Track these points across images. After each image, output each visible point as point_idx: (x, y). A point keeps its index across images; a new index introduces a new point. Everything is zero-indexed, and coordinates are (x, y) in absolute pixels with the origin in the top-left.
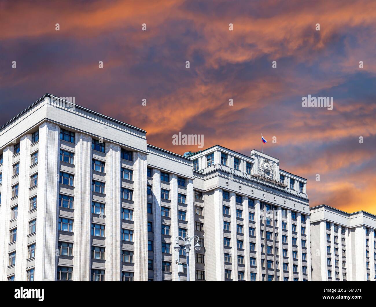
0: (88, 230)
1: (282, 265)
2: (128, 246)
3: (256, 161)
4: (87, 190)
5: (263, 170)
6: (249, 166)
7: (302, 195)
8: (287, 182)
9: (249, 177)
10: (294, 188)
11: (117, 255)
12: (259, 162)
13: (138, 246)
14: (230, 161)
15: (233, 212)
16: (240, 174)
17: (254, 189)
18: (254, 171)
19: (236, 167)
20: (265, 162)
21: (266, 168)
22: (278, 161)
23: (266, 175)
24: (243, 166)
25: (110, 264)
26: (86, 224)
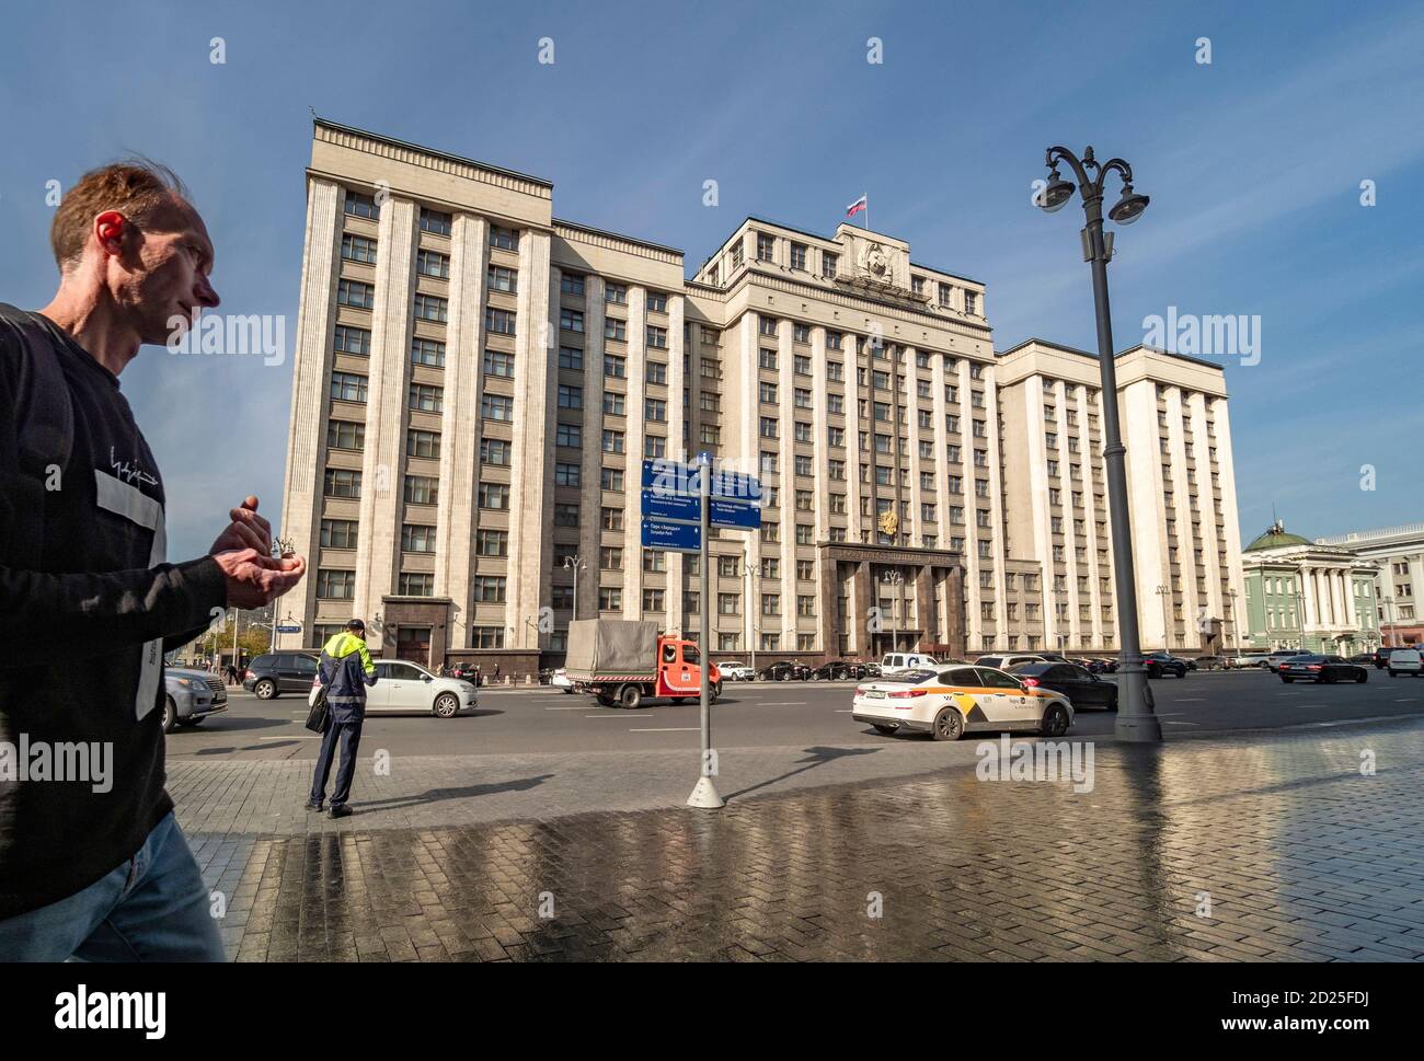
0: (397, 396)
1: (918, 478)
2: (497, 430)
3: (846, 250)
4: (399, 313)
5: (866, 266)
6: (830, 257)
7: (971, 319)
8: (930, 290)
9: (829, 284)
10: (951, 305)
11: (466, 447)
12: (854, 252)
13: (521, 430)
14: (781, 251)
15: (785, 362)
16: (808, 279)
17: (840, 310)
18: (843, 268)
19: (798, 263)
20: (872, 249)
21: (873, 262)
22: (905, 246)
23: (874, 277)
24: (813, 260)
25: (448, 466)
26: (395, 384)
